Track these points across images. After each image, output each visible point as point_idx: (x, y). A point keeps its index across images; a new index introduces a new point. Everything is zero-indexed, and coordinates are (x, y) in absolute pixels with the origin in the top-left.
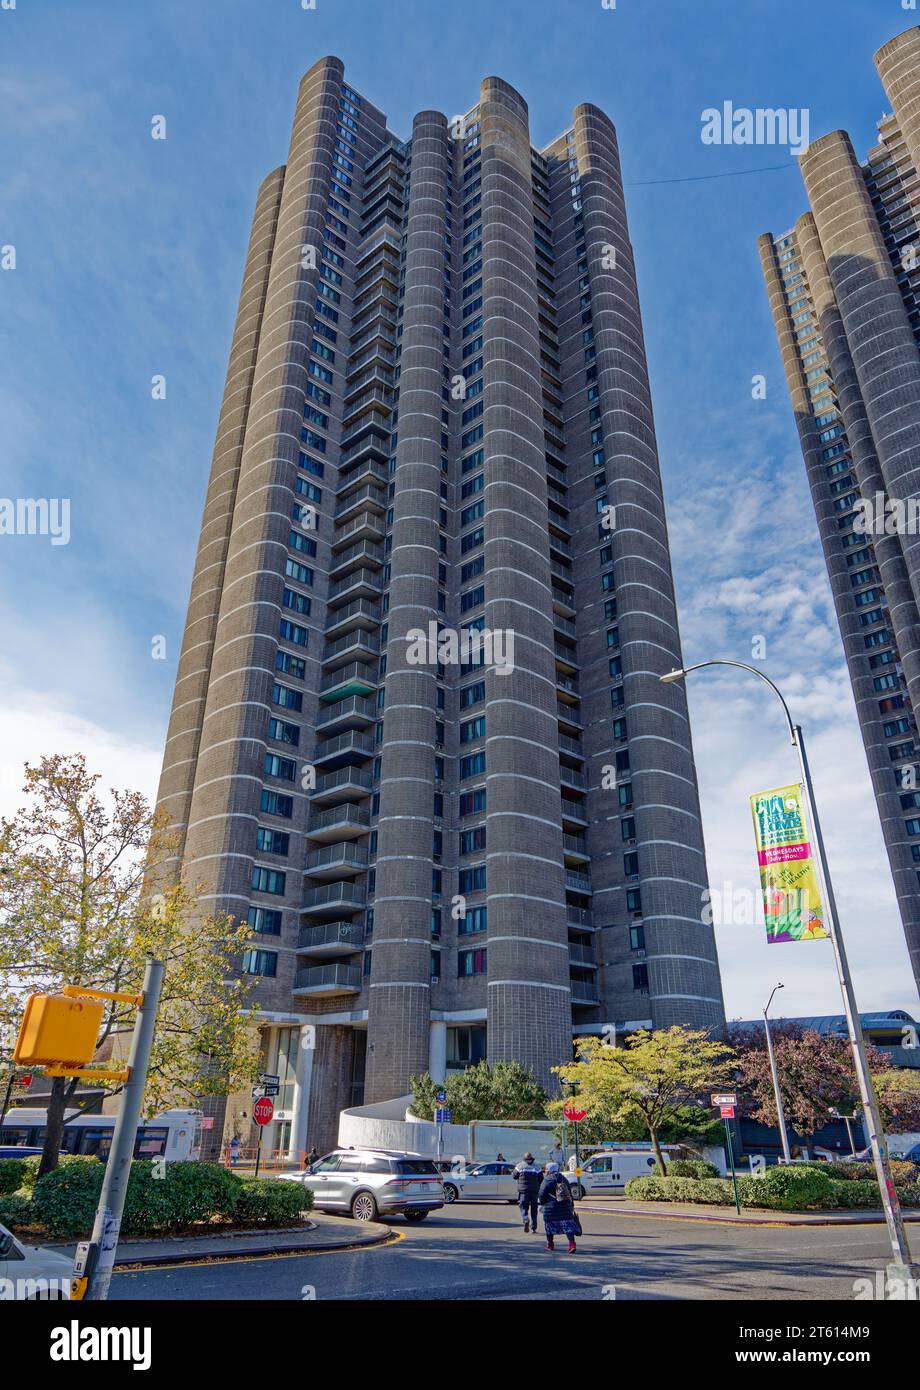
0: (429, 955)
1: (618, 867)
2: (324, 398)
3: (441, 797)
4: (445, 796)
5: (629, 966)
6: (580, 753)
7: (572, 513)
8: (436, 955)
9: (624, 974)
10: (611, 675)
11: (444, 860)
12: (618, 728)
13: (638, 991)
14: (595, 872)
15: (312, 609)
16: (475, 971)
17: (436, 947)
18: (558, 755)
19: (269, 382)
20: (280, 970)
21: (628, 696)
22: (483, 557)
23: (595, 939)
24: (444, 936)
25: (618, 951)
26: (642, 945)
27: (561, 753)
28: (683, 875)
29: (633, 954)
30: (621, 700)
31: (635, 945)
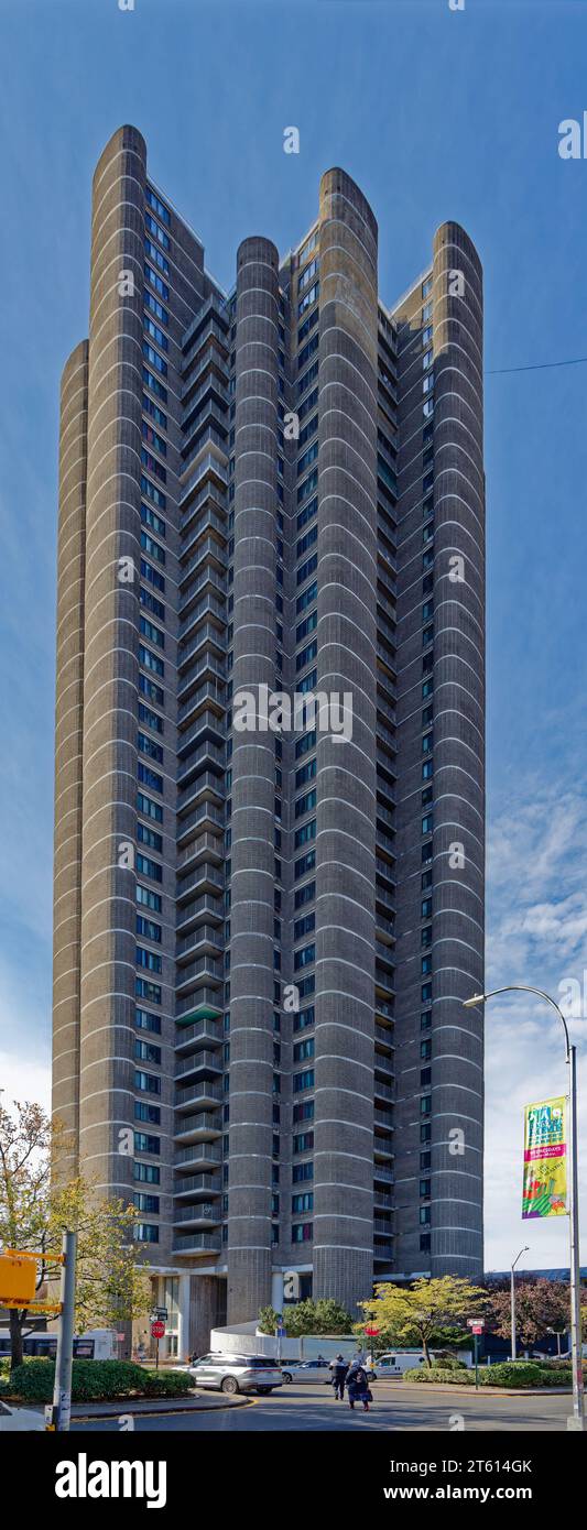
0: (270, 1226)
1: (416, 1162)
2: (157, 695)
3: (278, 1107)
4: (281, 1106)
5: (417, 1235)
6: (392, 1071)
7: (400, 833)
8: (275, 1228)
9: (413, 1240)
10: (423, 1000)
11: (280, 1158)
12: (424, 1048)
13: (423, 1253)
14: (397, 1166)
15: (163, 937)
16: (304, 1238)
17: (275, 1222)
18: (373, 1072)
19: (99, 675)
20: (161, 1238)
21: (435, 1019)
22: (314, 883)
23: (394, 1216)
24: (282, 1213)
25: (410, 1225)
26: (428, 1220)
27: (375, 1070)
28: (465, 1169)
29: (421, 1227)
30: (429, 1023)
31: (423, 1220)
